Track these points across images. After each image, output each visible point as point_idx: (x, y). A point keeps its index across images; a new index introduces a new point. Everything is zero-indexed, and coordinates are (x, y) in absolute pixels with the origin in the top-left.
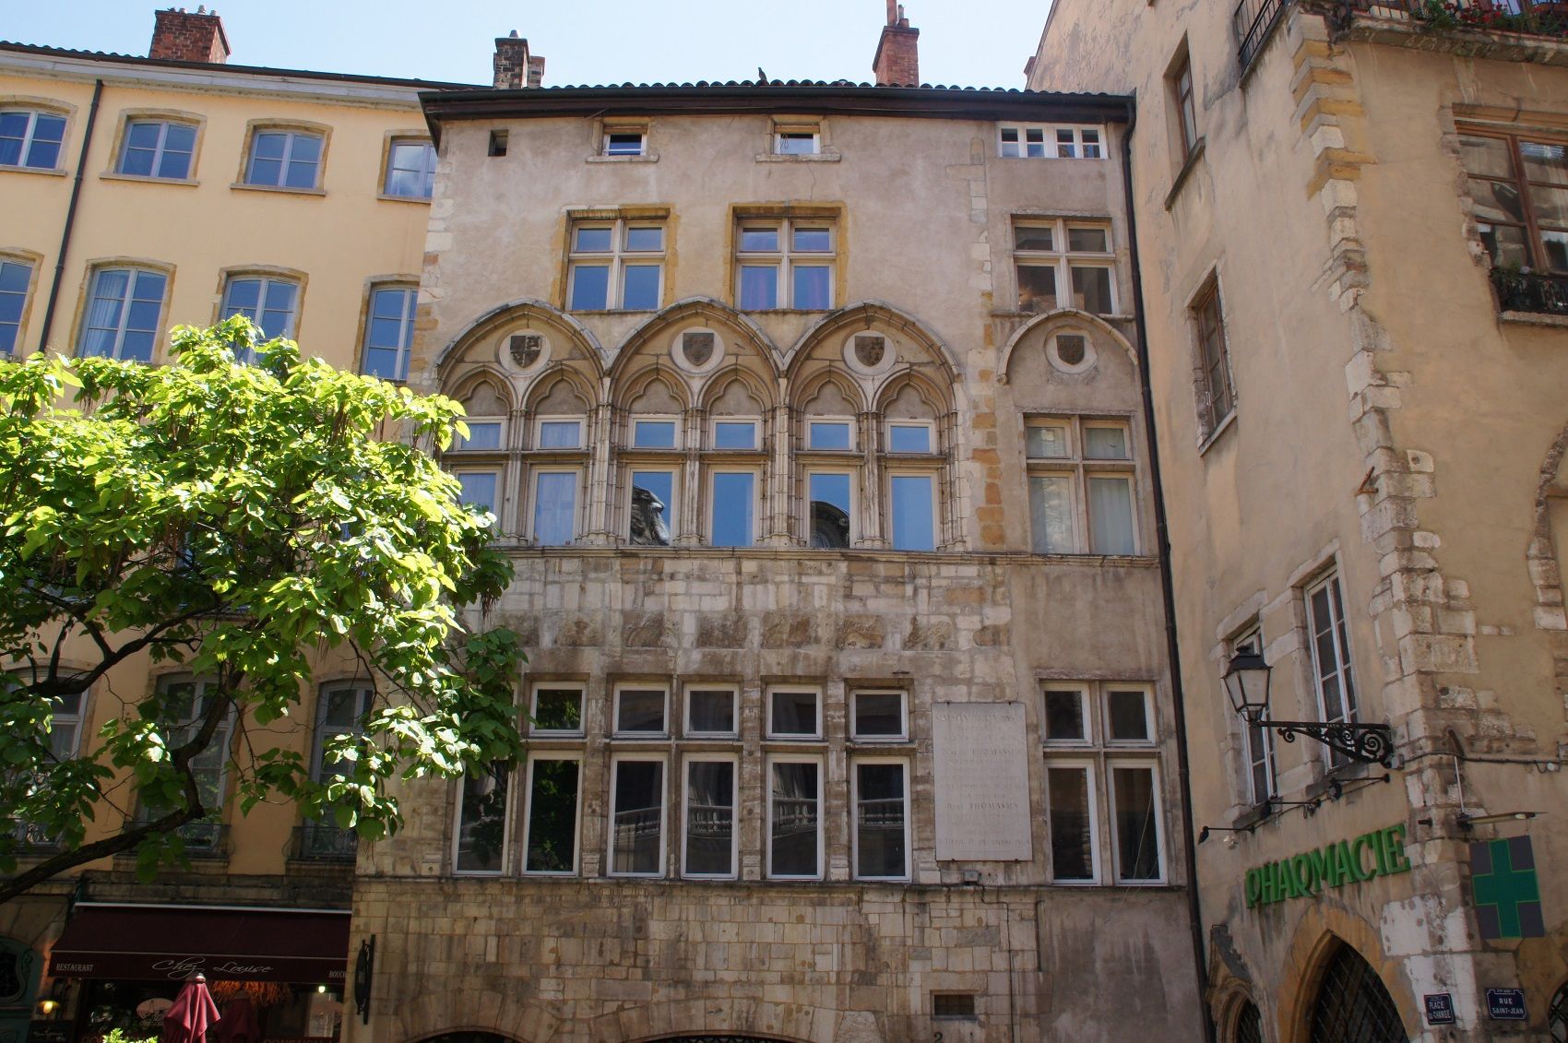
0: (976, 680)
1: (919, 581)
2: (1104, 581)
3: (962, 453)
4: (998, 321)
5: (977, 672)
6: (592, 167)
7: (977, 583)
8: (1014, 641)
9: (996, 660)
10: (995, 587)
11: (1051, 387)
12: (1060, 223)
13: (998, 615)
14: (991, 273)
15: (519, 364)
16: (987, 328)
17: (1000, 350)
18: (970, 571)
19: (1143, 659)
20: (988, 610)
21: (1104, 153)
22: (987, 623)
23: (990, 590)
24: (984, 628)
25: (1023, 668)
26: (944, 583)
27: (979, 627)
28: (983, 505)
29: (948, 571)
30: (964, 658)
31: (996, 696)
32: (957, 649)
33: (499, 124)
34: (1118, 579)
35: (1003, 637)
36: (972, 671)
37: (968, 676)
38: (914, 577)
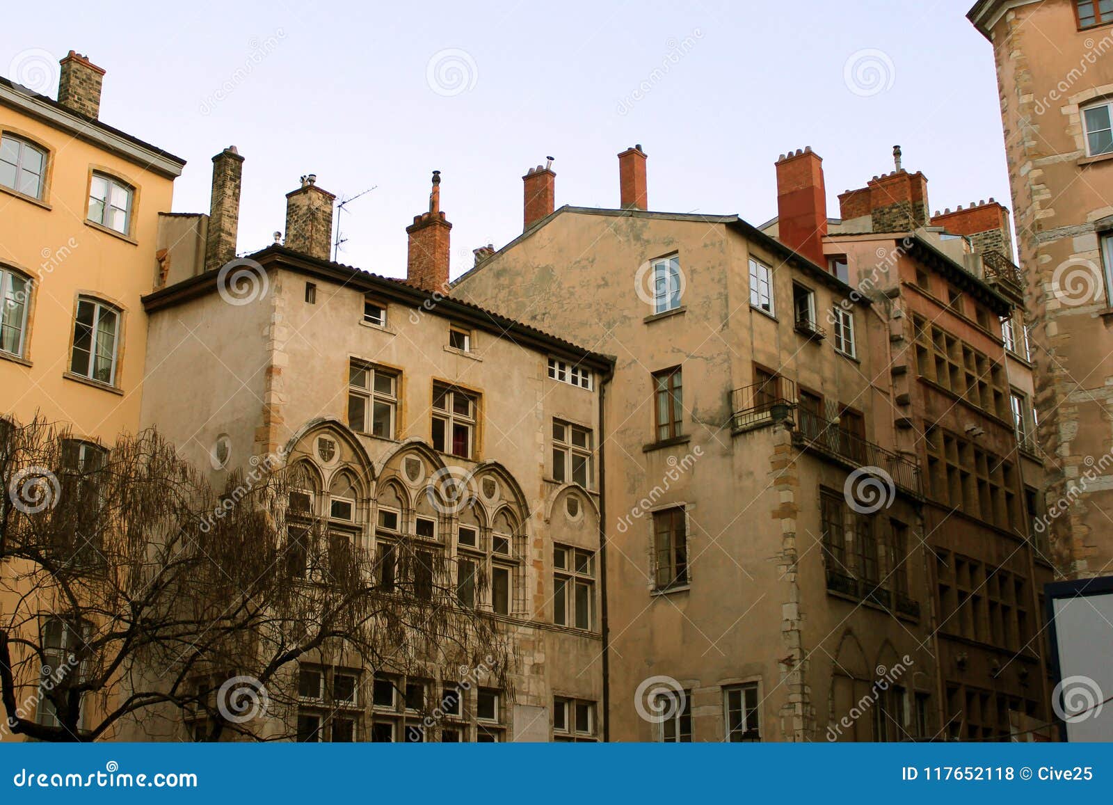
0: (531, 693)
1: (510, 634)
2: (581, 644)
3: (529, 562)
4: (546, 483)
5: (531, 689)
6: (362, 327)
7: (532, 638)
8: (545, 673)
9: (538, 682)
10: (539, 642)
11: (565, 529)
12: (570, 427)
13: (540, 658)
14: (543, 452)
15: (324, 459)
16: (541, 486)
17: (546, 502)
18: (530, 631)
19: (593, 689)
20: (536, 655)
21: (590, 387)
22: (536, 661)
23: (537, 643)
24: (534, 664)
25: (548, 687)
26: (520, 636)
27: (532, 663)
28: (536, 593)
29: (521, 629)
30: (526, 680)
31: (538, 705)
32: (523, 675)
33: (312, 281)
34: (586, 645)
35: (541, 671)
36: (529, 688)
37: (527, 690)
38: (507, 632)
